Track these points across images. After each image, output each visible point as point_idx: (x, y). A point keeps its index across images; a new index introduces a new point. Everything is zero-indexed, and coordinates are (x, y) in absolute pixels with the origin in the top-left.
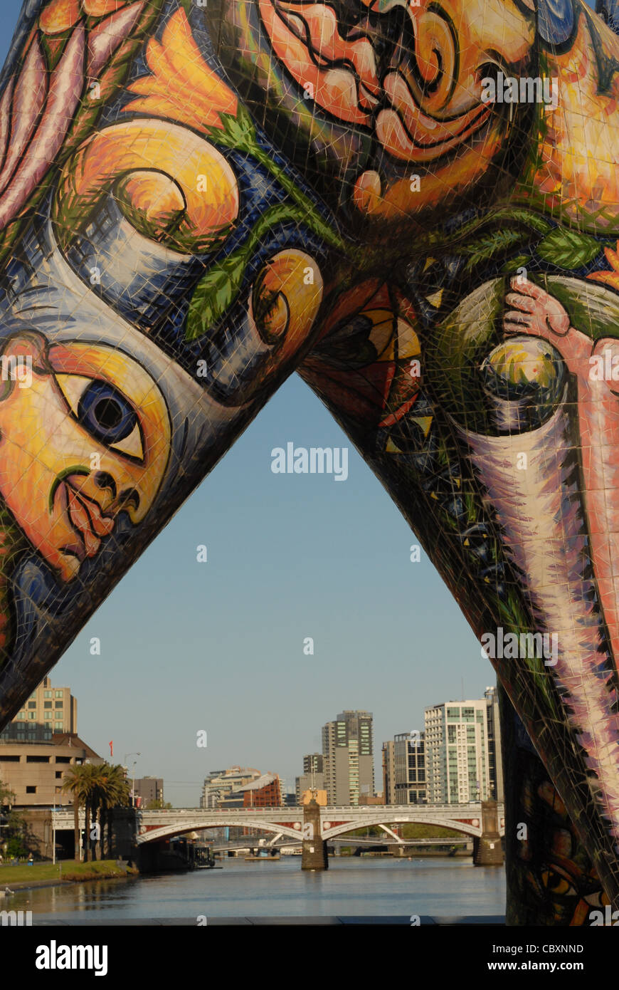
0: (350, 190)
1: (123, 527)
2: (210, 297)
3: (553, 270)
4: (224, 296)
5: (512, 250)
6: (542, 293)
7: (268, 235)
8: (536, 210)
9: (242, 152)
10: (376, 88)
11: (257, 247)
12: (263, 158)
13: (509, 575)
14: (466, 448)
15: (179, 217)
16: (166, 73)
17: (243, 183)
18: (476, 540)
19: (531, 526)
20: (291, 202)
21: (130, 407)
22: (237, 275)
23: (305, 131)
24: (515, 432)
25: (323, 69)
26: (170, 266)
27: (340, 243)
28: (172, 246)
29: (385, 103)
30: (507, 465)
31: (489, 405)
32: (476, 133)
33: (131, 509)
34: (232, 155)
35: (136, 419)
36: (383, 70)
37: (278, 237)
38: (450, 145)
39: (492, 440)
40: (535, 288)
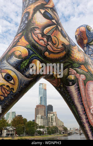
0: (44, 54)
1: (12, 93)
2: (24, 64)
3: (74, 67)
4: (26, 64)
5: (69, 65)
6: (73, 70)
7: (32, 57)
8: (72, 61)
9: (29, 48)
10: (47, 43)
11: (31, 59)
12: (31, 49)
13: (73, 103)
14: (67, 88)
15: (20, 55)
16: (21, 42)
17: (29, 52)
18: (69, 99)
19: (75, 96)
20: (35, 54)
21: (12, 77)
22: (28, 62)
23: (37, 46)
24: (72, 85)
25: (40, 40)
26: (19, 61)
27: (43, 60)
28: (19, 58)
29: (48, 45)
30: (71, 89)
31: (68, 83)
32: (62, 51)
33: (13, 91)
34: (27, 49)
35: (13, 78)
36: (48, 41)
37: (34, 58)
38: (59, 51)
39: (69, 87)
40: (72, 69)
